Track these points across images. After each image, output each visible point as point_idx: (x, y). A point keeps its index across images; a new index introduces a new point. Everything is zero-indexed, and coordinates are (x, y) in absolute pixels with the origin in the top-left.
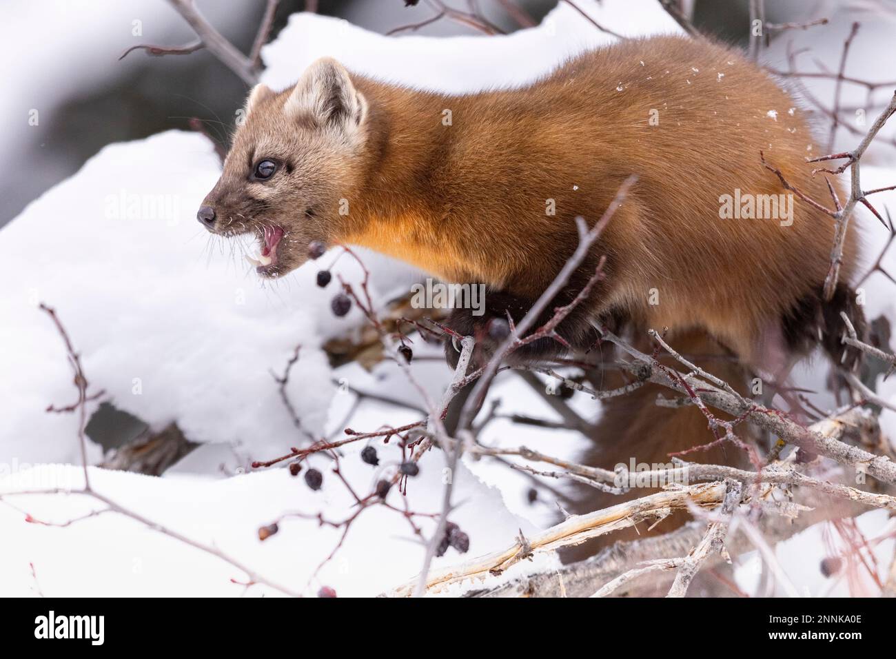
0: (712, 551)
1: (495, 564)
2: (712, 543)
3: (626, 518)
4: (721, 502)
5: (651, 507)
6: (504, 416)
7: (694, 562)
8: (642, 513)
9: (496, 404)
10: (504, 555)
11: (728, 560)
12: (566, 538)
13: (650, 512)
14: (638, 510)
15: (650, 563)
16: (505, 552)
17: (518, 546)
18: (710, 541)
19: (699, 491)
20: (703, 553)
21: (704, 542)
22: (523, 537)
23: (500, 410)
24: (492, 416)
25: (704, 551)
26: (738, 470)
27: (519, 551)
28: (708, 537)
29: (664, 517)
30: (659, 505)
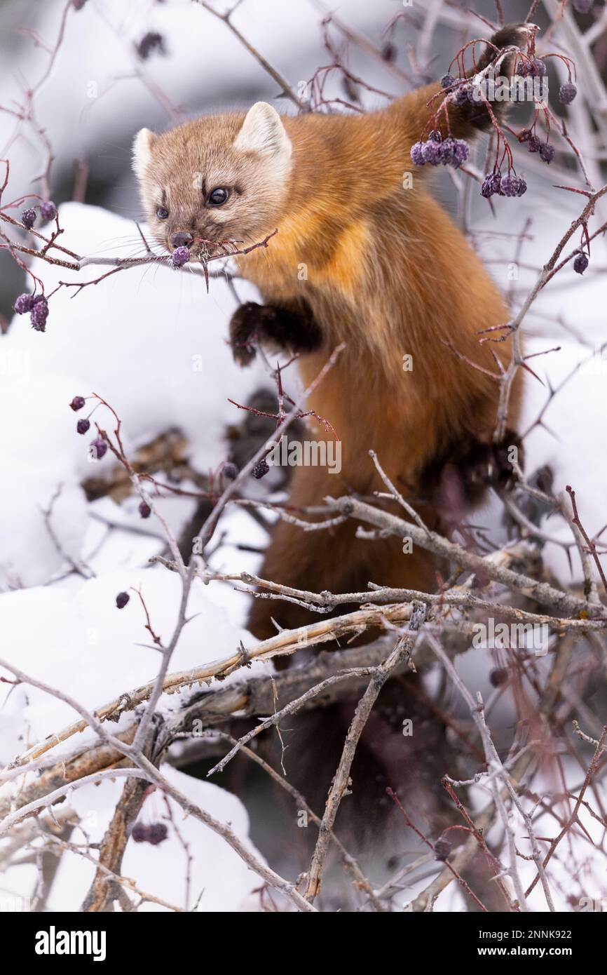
0: (400, 662)
1: (219, 670)
2: (400, 654)
3: (329, 633)
4: (409, 620)
5: (350, 623)
6: (231, 545)
7: (385, 670)
8: (343, 628)
9: (224, 535)
10: (227, 663)
11: (413, 669)
12: (279, 649)
13: (349, 627)
14: (339, 626)
15: (349, 670)
16: (228, 660)
17: (239, 655)
18: (399, 653)
19: (391, 611)
20: (393, 663)
21: (393, 654)
22: (243, 648)
23: (228, 539)
24: (220, 544)
25: (394, 661)
26: (424, 594)
27: (240, 659)
28: (397, 650)
29: (361, 632)
30: (357, 621)
